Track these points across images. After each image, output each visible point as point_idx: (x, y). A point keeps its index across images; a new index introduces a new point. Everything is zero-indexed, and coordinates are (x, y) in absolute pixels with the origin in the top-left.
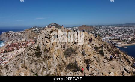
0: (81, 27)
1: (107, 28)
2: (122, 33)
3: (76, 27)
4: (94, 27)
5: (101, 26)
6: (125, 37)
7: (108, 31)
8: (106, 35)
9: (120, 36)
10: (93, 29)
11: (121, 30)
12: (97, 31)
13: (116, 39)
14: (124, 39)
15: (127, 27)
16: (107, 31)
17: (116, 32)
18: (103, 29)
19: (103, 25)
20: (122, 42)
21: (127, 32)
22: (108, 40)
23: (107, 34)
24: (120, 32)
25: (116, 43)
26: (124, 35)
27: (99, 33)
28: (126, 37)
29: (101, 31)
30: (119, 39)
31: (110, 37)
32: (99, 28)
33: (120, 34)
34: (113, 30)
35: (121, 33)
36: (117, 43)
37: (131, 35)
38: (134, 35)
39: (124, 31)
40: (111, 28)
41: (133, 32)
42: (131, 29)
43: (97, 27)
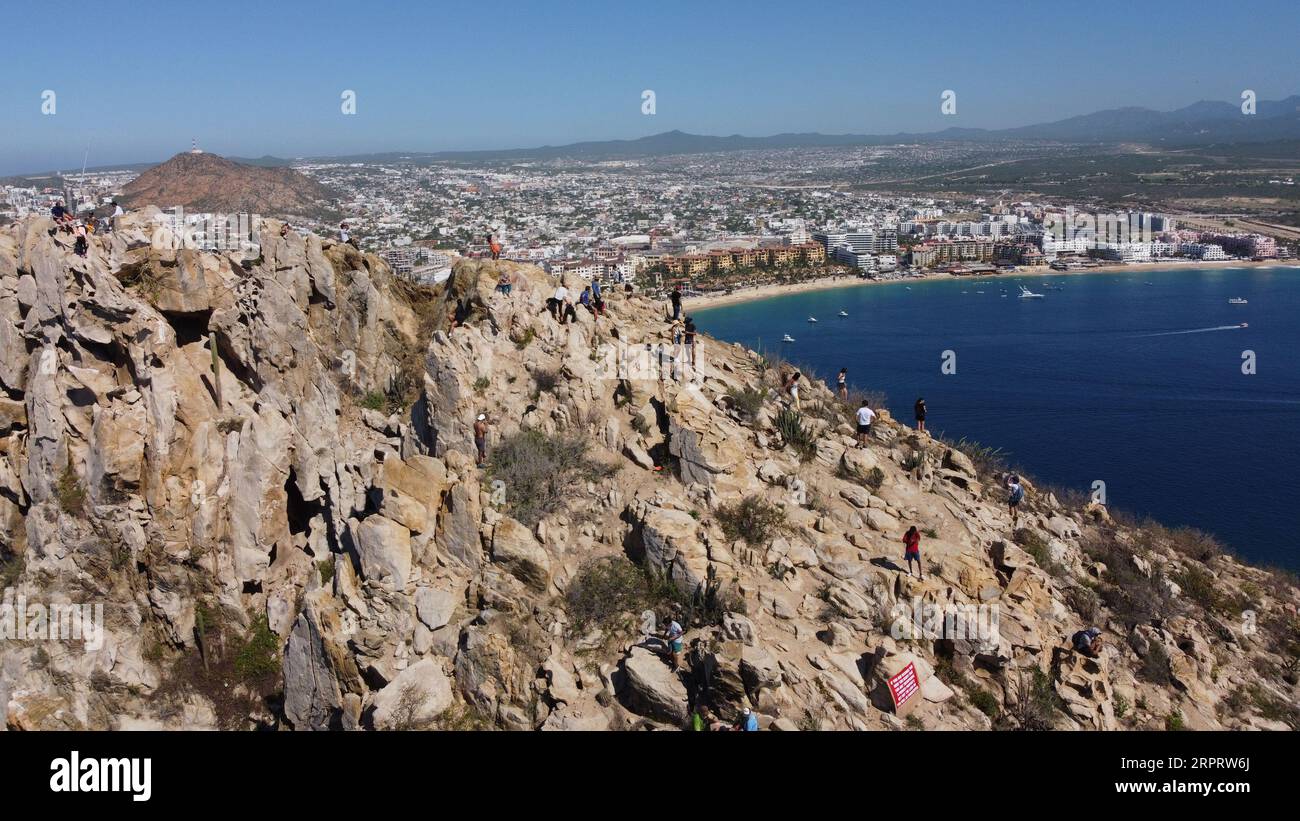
0: (158, 170)
1: (424, 183)
2: (563, 230)
3: (101, 170)
4: (306, 170)
5: (374, 161)
6: (586, 262)
7: (439, 213)
8: (430, 253)
9: (547, 252)
10: (301, 197)
11: (548, 198)
15: (590, 176)
16: (427, 212)
17: (510, 222)
18: (390, 195)
19: (391, 159)
21: (592, 214)
23: (435, 240)
24: (542, 223)
26: (575, 245)
28: (596, 262)
29: (378, 215)
32: (359, 184)
33: (546, 239)
34: (480, 203)
35: (552, 228)
37: (625, 240)
38: (645, 239)
39: (569, 209)
40: (462, 183)
41: (638, 215)
42: (624, 191)
43: (329, 172)
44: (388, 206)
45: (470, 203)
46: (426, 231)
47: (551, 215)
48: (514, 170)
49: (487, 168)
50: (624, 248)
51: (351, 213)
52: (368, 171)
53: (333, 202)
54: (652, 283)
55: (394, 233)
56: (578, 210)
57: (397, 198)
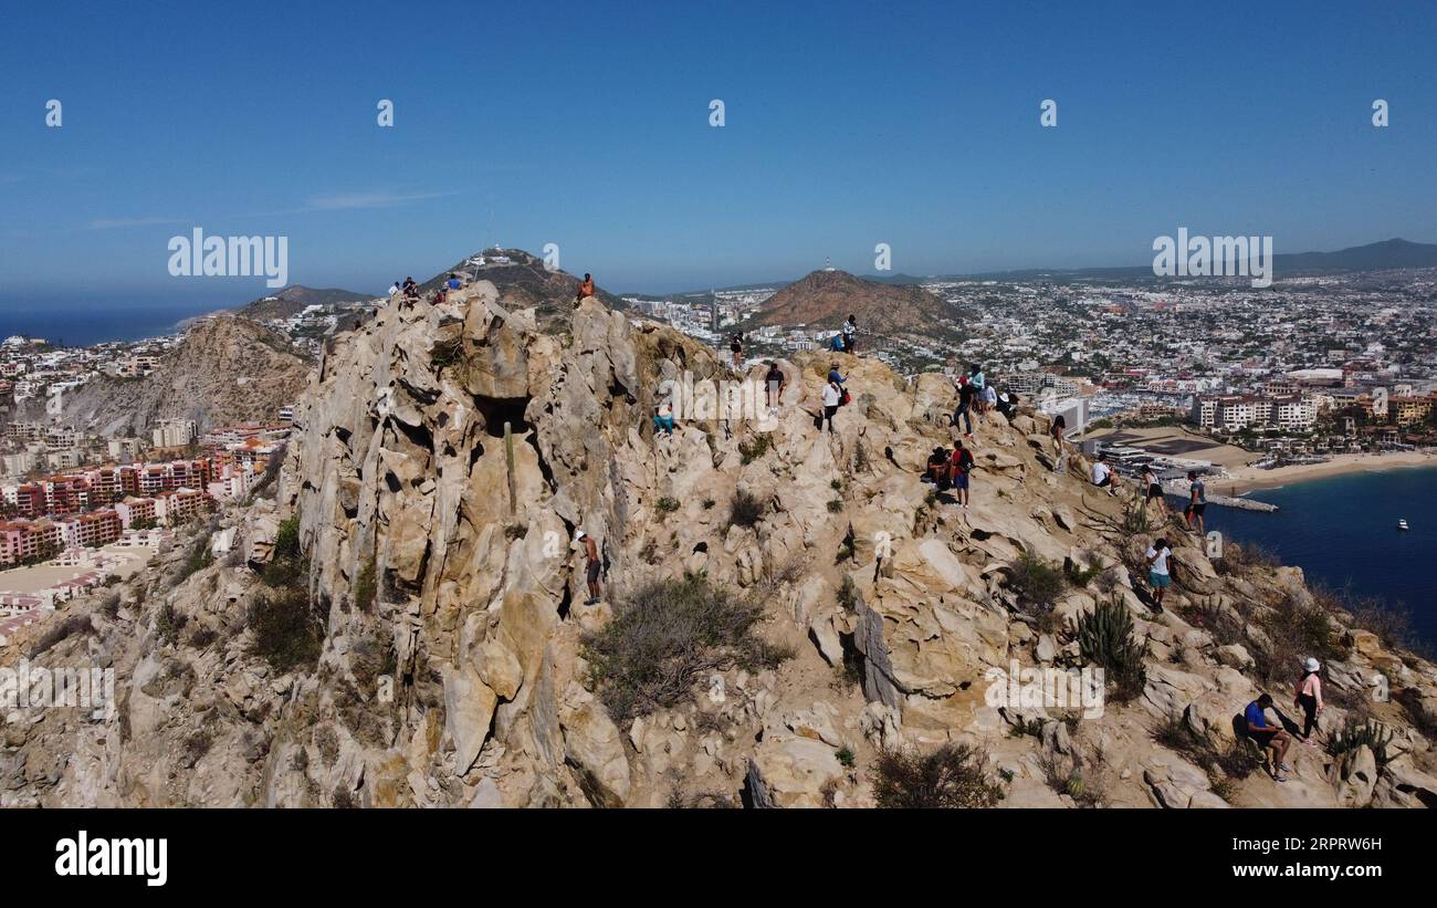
0: (792, 288)
1: (1061, 303)
2: (1224, 359)
3: (747, 288)
4: (935, 289)
5: (1009, 279)
6: (1248, 399)
7: (1074, 336)
8: (1057, 380)
9: (1200, 385)
10: (926, 317)
11: (1211, 322)
12: (960, 338)
13: (1162, 423)
14: (1241, 416)
16: (1060, 333)
17: (1158, 349)
18: (1021, 315)
19: (1028, 277)
20: (1228, 451)
21: (1266, 341)
22: (1081, 426)
23: (1065, 366)
24: (1198, 350)
25: (1159, 458)
26: (1239, 378)
27: (982, 356)
28: (1262, 399)
29: (1004, 336)
30: (1192, 421)
31: (1104, 402)
32: (989, 303)
33: (1201, 369)
34: (1124, 326)
35: (1212, 356)
36: (1175, 460)
37: (1308, 374)
38: (1337, 373)
39: (1235, 335)
40: (1106, 302)
41: (1330, 344)
42: (1314, 314)
43: (959, 291)
44: (1017, 327)
45: (1112, 326)
46: (1057, 355)
47: (1210, 341)
49: (1137, 286)
50: (1304, 384)
51: (976, 333)
52: (1000, 292)
53: (958, 322)
54: (1341, 430)
55: (1020, 356)
56: (1248, 337)
57: (1028, 318)
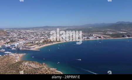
1: (19, 32)
4: (5, 30)
5: (14, 29)
6: (37, 40)
7: (21, 35)
8: (19, 40)
10: (4, 33)
11: (33, 33)
12: (9, 36)
13: (30, 43)
14: (37, 42)
15: (38, 31)
16: (20, 35)
17: (29, 36)
18: (15, 33)
19: (16, 29)
20: (36, 45)
21: (38, 35)
22: (22, 44)
23: (20, 38)
25: (30, 47)
26: (36, 38)
27: (11, 37)
29: (14, 35)
30: (32, 43)
31: (24, 41)
32: (12, 32)
34: (26, 34)
36: (31, 47)
37: (41, 38)
38: (44, 38)
39: (35, 34)
40: (24, 31)
41: (43, 35)
42: (41, 32)
43: (8, 30)
44: (15, 34)
45: (24, 34)
46: (19, 37)
47: (33, 35)
48: (30, 30)
49: (26, 30)
50: (41, 39)
51: (10, 35)
52: (13, 30)
53: (8, 34)
54: (44, 42)
55: (15, 37)
56: (37, 34)
57: (16, 33)
